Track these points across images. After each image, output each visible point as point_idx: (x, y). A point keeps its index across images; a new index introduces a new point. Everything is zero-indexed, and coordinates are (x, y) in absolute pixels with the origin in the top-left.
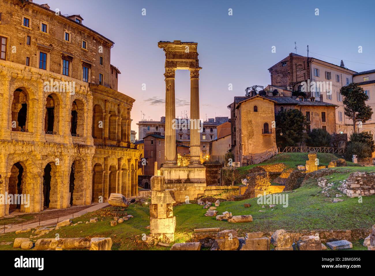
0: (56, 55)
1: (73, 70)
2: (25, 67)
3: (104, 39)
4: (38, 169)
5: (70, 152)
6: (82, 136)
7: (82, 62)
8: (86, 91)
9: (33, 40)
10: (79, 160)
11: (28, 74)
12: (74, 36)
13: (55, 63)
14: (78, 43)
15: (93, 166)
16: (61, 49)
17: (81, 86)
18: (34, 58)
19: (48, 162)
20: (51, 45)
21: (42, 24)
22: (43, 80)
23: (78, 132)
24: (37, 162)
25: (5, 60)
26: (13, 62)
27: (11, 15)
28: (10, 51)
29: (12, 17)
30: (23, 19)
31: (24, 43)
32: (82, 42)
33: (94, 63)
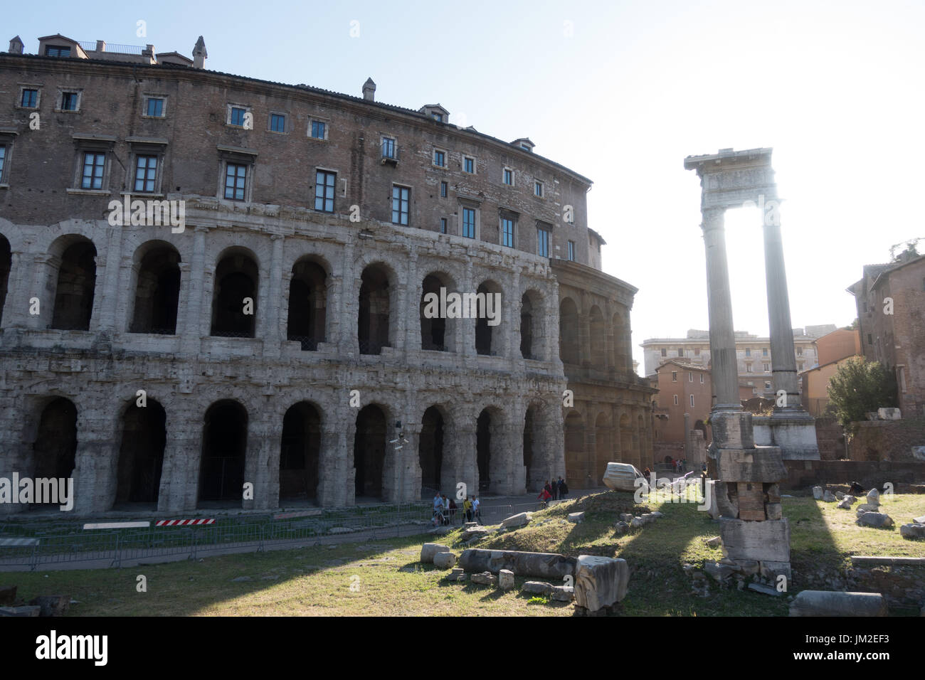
0: (491, 211)
1: (522, 236)
2: (440, 236)
3: (573, 176)
4: (468, 419)
5: (521, 388)
6: (541, 359)
7: (536, 220)
8: (545, 274)
9: (451, 188)
10: (539, 406)
11: (444, 248)
12: (520, 174)
13: (489, 225)
14: (528, 187)
15: (566, 416)
16: (498, 200)
17: (536, 265)
18: (454, 220)
19: (484, 407)
20: (481, 194)
21: (466, 158)
22: (470, 256)
23: (534, 352)
24: (466, 406)
25: (407, 226)
26: (420, 228)
27: (415, 149)
28: (416, 211)
29: (417, 153)
30: (434, 154)
31: (437, 195)
32: (535, 184)
33: (558, 222)
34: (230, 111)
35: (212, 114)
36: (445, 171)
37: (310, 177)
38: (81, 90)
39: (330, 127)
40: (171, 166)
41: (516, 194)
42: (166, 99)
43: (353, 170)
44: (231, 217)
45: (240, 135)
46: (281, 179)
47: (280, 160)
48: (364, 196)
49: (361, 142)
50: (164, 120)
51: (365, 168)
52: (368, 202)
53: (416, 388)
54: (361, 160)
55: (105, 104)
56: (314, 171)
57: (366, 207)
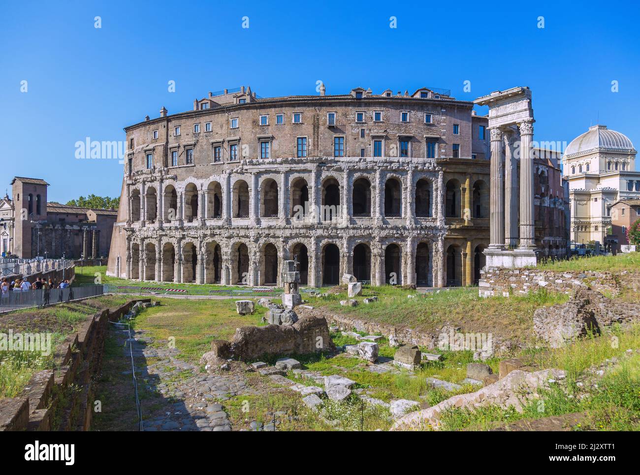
0: (392, 139)
1: (413, 149)
2: (361, 159)
3: (457, 104)
4: (379, 250)
5: (412, 233)
6: (431, 216)
7: (425, 137)
8: (432, 168)
9: (367, 132)
10: (427, 242)
11: (363, 165)
12: (414, 113)
14: (419, 120)
16: (397, 132)
17: (424, 164)
18: (369, 148)
19: (389, 244)
20: (386, 131)
21: (376, 113)
22: (378, 166)
23: (430, 212)
25: (343, 156)
26: (349, 157)
27: (346, 115)
28: (346, 148)
29: (347, 118)
30: (356, 115)
31: (358, 137)
32: (425, 116)
33: (444, 135)
34: (260, 119)
35: (254, 122)
36: (363, 123)
37: (294, 142)
39: (302, 115)
40: (241, 149)
41: (409, 126)
42: (238, 119)
43: (314, 134)
44: (264, 166)
46: (282, 145)
47: (282, 137)
48: (320, 146)
49: (318, 119)
50: (238, 128)
51: (320, 132)
52: (322, 149)
54: (318, 128)
55: (219, 126)
56: (296, 139)
57: (321, 151)
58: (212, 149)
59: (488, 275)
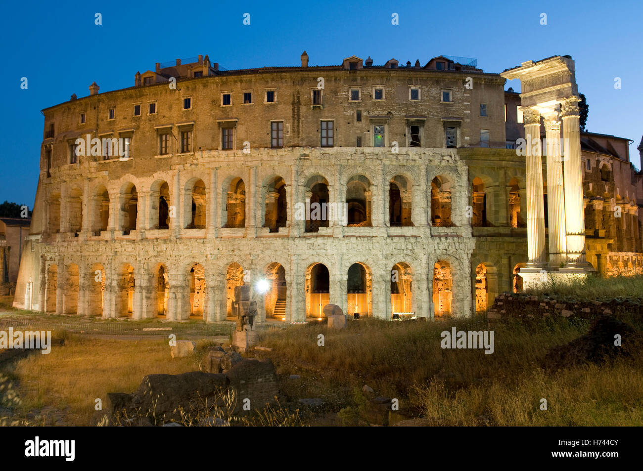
0: (398, 123)
1: (428, 137)
2: (356, 149)
4: (382, 271)
7: (443, 121)
8: (452, 162)
9: (364, 114)
11: (360, 157)
12: (427, 89)
13: (396, 134)
14: (435, 98)
16: (404, 114)
18: (367, 136)
19: (395, 263)
20: (390, 113)
21: (376, 90)
25: (332, 146)
26: (341, 147)
27: (335, 92)
28: (337, 135)
29: (337, 95)
30: (350, 93)
31: (353, 121)
32: (442, 93)
33: (468, 118)
34: (222, 98)
35: (213, 101)
36: (359, 103)
37: (267, 127)
38: (156, 101)
39: (278, 92)
40: (196, 136)
41: (421, 106)
42: (192, 98)
43: (293, 117)
45: (228, 111)
46: (251, 132)
47: (250, 121)
48: (301, 133)
49: (298, 97)
50: (191, 110)
51: (301, 114)
52: (304, 136)
53: (340, 252)
54: (299, 109)
55: (167, 106)
56: (270, 123)
57: (302, 140)
58: (157, 137)
59: (499, 303)
